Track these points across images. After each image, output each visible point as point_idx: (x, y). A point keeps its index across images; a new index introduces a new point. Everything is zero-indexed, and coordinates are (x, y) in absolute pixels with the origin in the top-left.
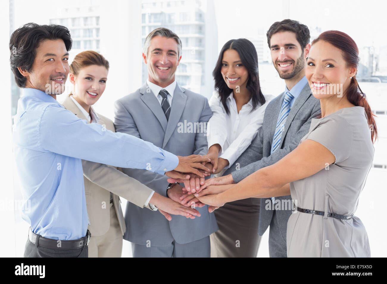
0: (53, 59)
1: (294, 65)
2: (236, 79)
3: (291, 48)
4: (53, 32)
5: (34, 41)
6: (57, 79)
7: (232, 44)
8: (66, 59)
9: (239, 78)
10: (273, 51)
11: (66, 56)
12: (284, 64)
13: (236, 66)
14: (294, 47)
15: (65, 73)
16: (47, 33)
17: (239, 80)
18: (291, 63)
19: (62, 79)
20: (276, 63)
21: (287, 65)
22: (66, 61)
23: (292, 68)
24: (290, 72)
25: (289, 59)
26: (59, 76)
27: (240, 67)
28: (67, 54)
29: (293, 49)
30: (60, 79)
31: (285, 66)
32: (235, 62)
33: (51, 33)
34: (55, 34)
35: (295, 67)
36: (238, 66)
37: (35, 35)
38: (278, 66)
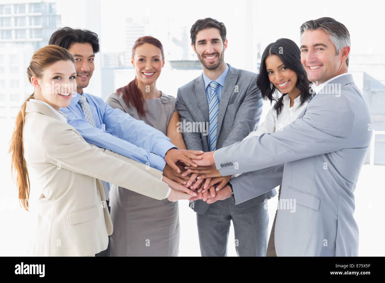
0: (80, 59)
1: (219, 57)
2: (286, 83)
3: (216, 42)
4: (82, 37)
5: (66, 44)
6: (82, 75)
7: (270, 49)
8: (91, 60)
9: (289, 80)
10: (200, 45)
11: (92, 58)
12: (211, 57)
13: (282, 70)
14: (219, 41)
15: (89, 71)
16: (77, 37)
17: (290, 82)
18: (216, 56)
19: (86, 76)
20: (203, 56)
21: (213, 57)
22: (92, 61)
23: (217, 60)
24: (216, 63)
25: (215, 52)
26: (83, 73)
27: (286, 70)
28: (93, 56)
29: (218, 43)
30: (84, 75)
31: (212, 58)
32: (279, 67)
33: (80, 37)
34: (83, 38)
35: (219, 59)
36: (283, 69)
37: (67, 38)
38: (204, 58)
